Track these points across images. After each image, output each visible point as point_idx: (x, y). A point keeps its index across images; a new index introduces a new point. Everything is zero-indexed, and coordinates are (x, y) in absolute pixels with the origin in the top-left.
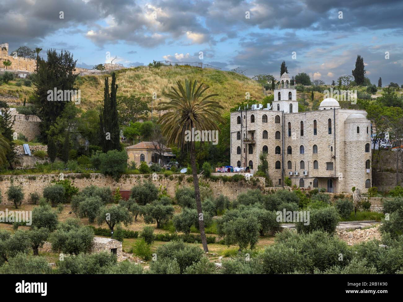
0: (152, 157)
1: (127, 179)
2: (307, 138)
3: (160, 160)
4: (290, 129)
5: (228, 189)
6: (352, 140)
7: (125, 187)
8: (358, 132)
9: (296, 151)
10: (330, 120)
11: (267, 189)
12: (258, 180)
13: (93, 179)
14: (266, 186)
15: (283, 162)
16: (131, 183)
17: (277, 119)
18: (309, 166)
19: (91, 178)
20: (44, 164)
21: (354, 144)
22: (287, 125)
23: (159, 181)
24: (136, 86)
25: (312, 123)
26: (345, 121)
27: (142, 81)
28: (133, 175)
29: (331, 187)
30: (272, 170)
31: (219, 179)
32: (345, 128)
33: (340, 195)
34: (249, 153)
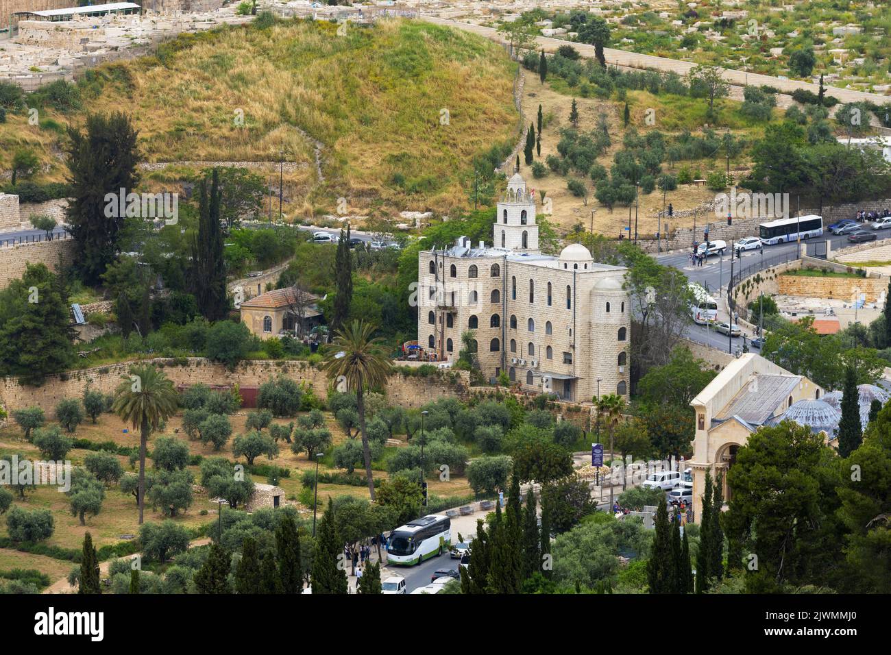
0: (284, 321)
1: (248, 367)
2: (538, 308)
3: (297, 325)
4: (514, 287)
5: (411, 387)
6: (598, 322)
7: (245, 379)
8: (608, 310)
9: (522, 325)
10: (569, 287)
11: (472, 389)
12: (458, 375)
13: (193, 367)
14: (472, 384)
15: (503, 340)
16: (254, 374)
17: (495, 271)
18: (540, 353)
19: (189, 366)
20: (104, 336)
21: (601, 328)
22: (510, 279)
23: (300, 371)
24: (219, 92)
25: (546, 286)
26: (591, 292)
27: (232, 78)
28: (257, 361)
29: (568, 390)
30: (484, 354)
31: (397, 372)
32: (590, 301)
33: (576, 407)
34: (448, 326)
